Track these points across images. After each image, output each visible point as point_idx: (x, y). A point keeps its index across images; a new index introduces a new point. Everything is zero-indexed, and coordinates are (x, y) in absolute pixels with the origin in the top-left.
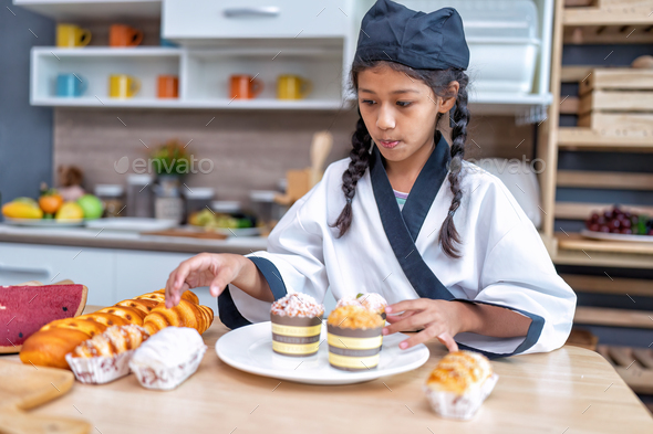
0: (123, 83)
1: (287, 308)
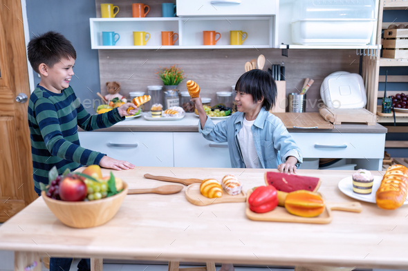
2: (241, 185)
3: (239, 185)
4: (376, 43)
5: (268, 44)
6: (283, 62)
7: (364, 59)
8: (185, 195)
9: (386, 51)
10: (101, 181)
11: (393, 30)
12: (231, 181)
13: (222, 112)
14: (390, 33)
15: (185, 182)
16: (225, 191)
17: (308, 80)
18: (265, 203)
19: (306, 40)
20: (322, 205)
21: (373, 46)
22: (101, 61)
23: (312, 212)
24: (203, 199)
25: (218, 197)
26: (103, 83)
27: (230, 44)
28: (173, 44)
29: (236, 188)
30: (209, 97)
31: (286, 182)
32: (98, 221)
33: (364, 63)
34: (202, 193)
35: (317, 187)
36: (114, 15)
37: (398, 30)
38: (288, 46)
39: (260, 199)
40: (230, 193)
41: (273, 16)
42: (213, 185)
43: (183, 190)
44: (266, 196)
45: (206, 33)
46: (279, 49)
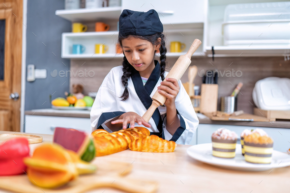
0: (101, 48)
1: (222, 135)
26: (71, 85)
27: (170, 52)
38: (213, 48)
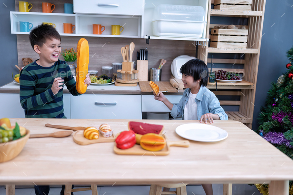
2: (112, 131)
3: (110, 131)
4: (206, 38)
5: (137, 35)
6: (147, 47)
7: (199, 48)
8: (73, 138)
9: (212, 42)
10: (8, 129)
11: (216, 30)
12: (105, 128)
13: (105, 80)
14: (215, 31)
15: (74, 129)
16: (101, 135)
17: (163, 60)
18: (127, 142)
19: (162, 34)
20: (163, 143)
21: (204, 39)
22: (18, 43)
23: (157, 148)
24: (85, 141)
25: (95, 139)
26: (20, 58)
27: (112, 34)
28: (72, 33)
29: (108, 133)
30: (96, 70)
31: (142, 128)
32: (6, 158)
33: (198, 50)
34: (85, 137)
35: (162, 131)
36: (29, 10)
37: (219, 30)
38: (149, 37)
39: (123, 140)
40: (105, 136)
41: (141, 17)
42: (92, 131)
43: (72, 134)
44: (128, 138)
45: (95, 26)
46: (143, 39)
